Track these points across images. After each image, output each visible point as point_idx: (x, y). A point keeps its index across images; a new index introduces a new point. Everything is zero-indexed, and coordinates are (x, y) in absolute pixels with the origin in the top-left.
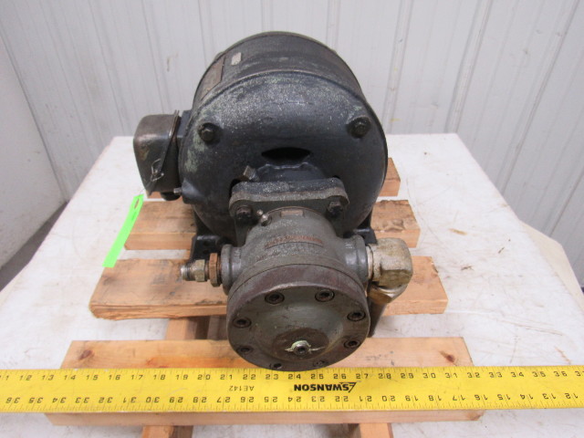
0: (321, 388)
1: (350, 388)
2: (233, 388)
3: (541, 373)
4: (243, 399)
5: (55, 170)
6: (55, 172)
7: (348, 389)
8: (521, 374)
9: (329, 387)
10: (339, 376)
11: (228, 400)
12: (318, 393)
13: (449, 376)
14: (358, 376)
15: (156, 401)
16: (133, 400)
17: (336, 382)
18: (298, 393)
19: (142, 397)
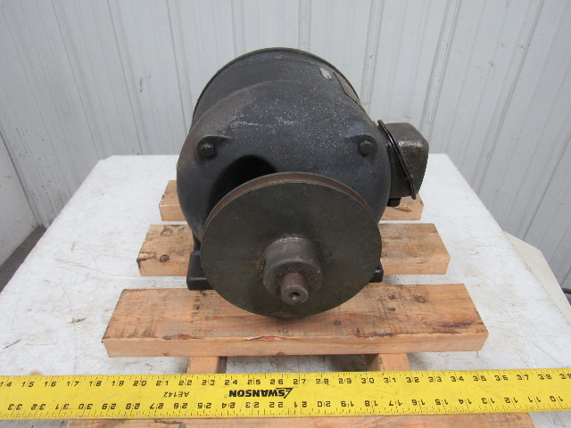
0: (256, 393)
1: (286, 393)
2: (168, 395)
3: (482, 377)
4: (176, 406)
5: (27, 194)
6: (27, 196)
7: (283, 394)
8: (461, 379)
9: (265, 393)
10: (277, 381)
11: (161, 406)
12: (252, 399)
13: (387, 380)
14: (295, 382)
15: (88, 408)
16: (65, 407)
17: (273, 388)
18: (233, 399)
19: (74, 405)
